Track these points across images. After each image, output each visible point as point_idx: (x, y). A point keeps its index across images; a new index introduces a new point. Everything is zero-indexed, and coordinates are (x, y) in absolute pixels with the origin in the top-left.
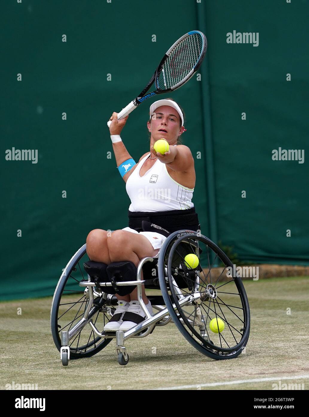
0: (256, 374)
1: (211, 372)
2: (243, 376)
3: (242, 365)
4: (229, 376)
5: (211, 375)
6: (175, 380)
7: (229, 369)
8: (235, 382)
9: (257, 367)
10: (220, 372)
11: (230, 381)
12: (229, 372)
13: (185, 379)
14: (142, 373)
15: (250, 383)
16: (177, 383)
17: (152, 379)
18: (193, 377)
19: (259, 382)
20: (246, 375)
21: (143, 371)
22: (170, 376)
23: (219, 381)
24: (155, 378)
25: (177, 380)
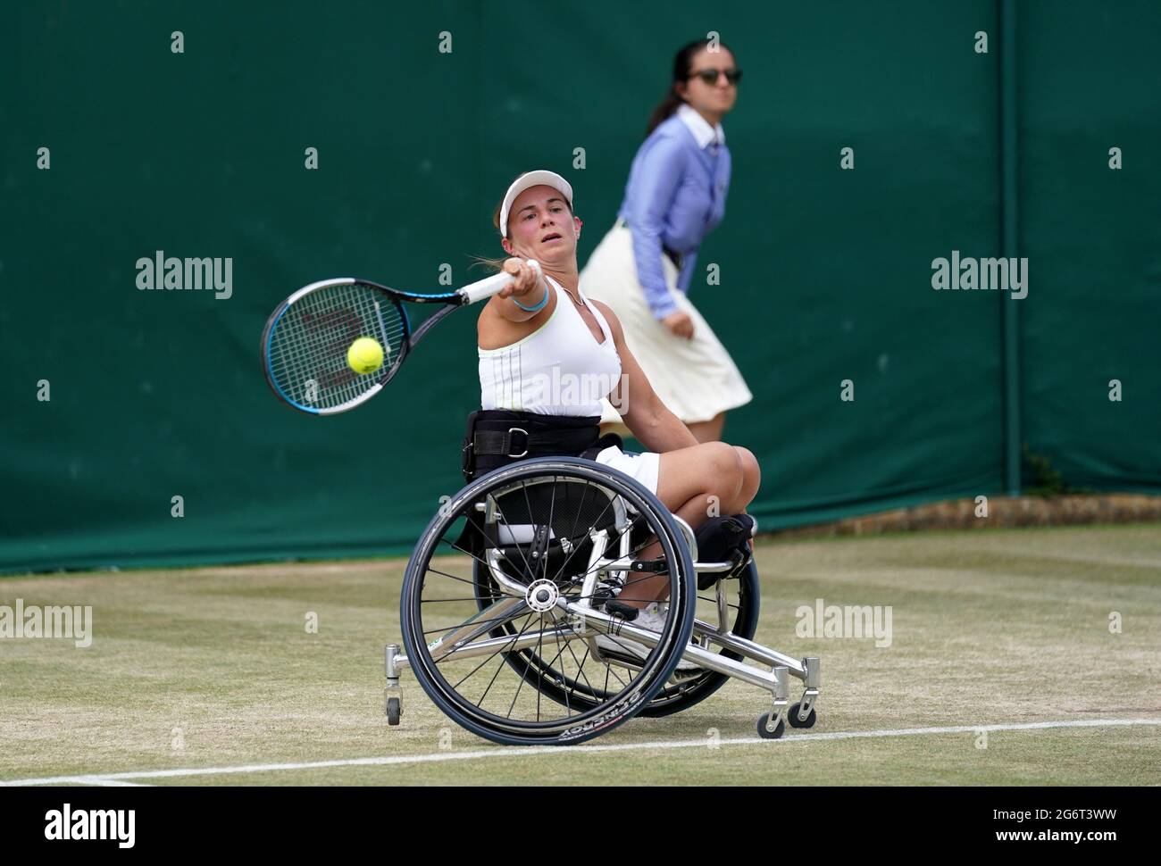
0: (1081, 711)
1: (988, 704)
2: (1052, 715)
3: (1053, 693)
4: (1024, 712)
5: (987, 709)
6: (913, 715)
7: (1025, 698)
8: (1037, 725)
9: (1084, 698)
10: (1007, 704)
11: (1025, 722)
12: (1025, 704)
13: (934, 715)
14: (848, 699)
15: (1067, 728)
16: (916, 722)
17: (866, 711)
18: (950, 711)
19: (1085, 728)
20: (1060, 713)
21: (849, 696)
22: (904, 708)
23: (1003, 721)
24: (873, 711)
25: (918, 716)
